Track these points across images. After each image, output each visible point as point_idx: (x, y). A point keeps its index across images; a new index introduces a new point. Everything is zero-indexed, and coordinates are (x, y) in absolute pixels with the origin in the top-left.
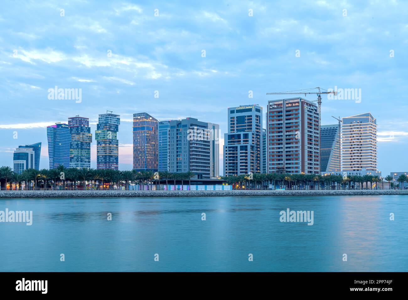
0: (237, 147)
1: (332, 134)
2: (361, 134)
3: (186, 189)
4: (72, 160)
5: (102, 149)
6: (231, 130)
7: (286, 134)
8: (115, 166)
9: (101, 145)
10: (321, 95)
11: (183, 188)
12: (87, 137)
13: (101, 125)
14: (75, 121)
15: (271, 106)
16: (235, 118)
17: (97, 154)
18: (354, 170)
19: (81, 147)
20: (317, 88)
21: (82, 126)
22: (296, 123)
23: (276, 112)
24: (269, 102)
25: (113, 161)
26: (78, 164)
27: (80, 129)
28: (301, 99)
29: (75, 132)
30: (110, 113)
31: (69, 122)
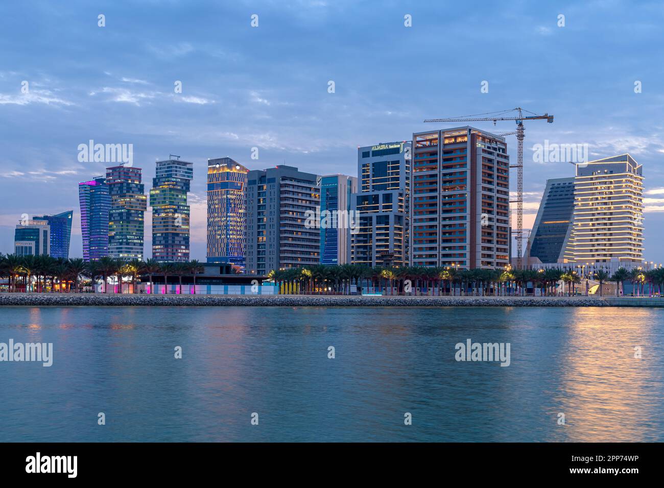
0: (371, 218)
1: (567, 195)
2: (611, 193)
3: (188, 292)
4: (112, 241)
5: (161, 223)
6: (364, 188)
7: (443, 193)
8: (184, 251)
9: (159, 215)
10: (524, 122)
11: (181, 289)
12: (138, 200)
13: (159, 180)
14: (117, 174)
15: (418, 142)
16: (371, 165)
17: (153, 230)
18: (598, 261)
19: (128, 218)
20: (516, 109)
21: (130, 182)
22: (462, 173)
23: (427, 153)
24: (415, 136)
25: (180, 242)
26: (121, 248)
27: (125, 188)
28: (470, 130)
29: (117, 192)
30: (175, 159)
31: (108, 175)
